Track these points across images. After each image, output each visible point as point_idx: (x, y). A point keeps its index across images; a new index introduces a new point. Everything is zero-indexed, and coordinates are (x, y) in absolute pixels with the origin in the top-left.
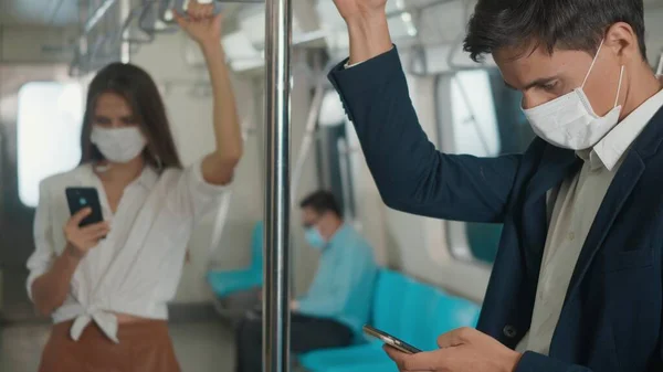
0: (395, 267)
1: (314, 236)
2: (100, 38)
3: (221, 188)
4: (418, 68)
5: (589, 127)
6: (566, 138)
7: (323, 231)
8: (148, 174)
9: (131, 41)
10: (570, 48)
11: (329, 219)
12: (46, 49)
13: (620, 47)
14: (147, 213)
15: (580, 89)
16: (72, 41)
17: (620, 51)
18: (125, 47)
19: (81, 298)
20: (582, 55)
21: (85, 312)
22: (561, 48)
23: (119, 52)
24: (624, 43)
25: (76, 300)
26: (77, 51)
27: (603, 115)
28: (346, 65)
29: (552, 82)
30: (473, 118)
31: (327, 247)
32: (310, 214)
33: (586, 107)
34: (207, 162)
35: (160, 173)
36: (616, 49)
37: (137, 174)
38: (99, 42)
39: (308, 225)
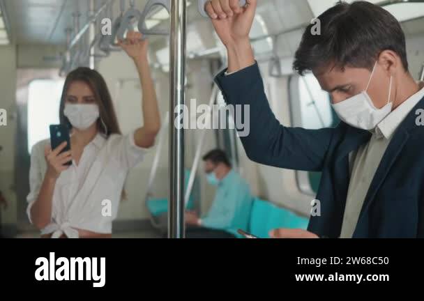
0: (264, 197)
1: (212, 178)
2: (78, 53)
3: (146, 150)
4: (275, 72)
5: (372, 115)
6: (358, 122)
7: (218, 175)
8: (99, 139)
9: (95, 56)
10: (355, 67)
11: (221, 167)
12: (45, 59)
13: (388, 65)
14: (98, 165)
15: (365, 92)
16: (61, 54)
17: (388, 69)
18: (92, 59)
19: (58, 220)
20: (364, 71)
21: (59, 229)
22: (350, 67)
23: (88, 62)
24: (390, 63)
25: (54, 221)
26: (64, 60)
27: (380, 108)
28: (226, 73)
29: (347, 88)
30: (313, 103)
31: (220, 184)
32: (210, 164)
33: (369, 103)
34: (138, 132)
35: (107, 138)
36: (386, 66)
37: (92, 138)
38: (76, 56)
39: (209, 171)
